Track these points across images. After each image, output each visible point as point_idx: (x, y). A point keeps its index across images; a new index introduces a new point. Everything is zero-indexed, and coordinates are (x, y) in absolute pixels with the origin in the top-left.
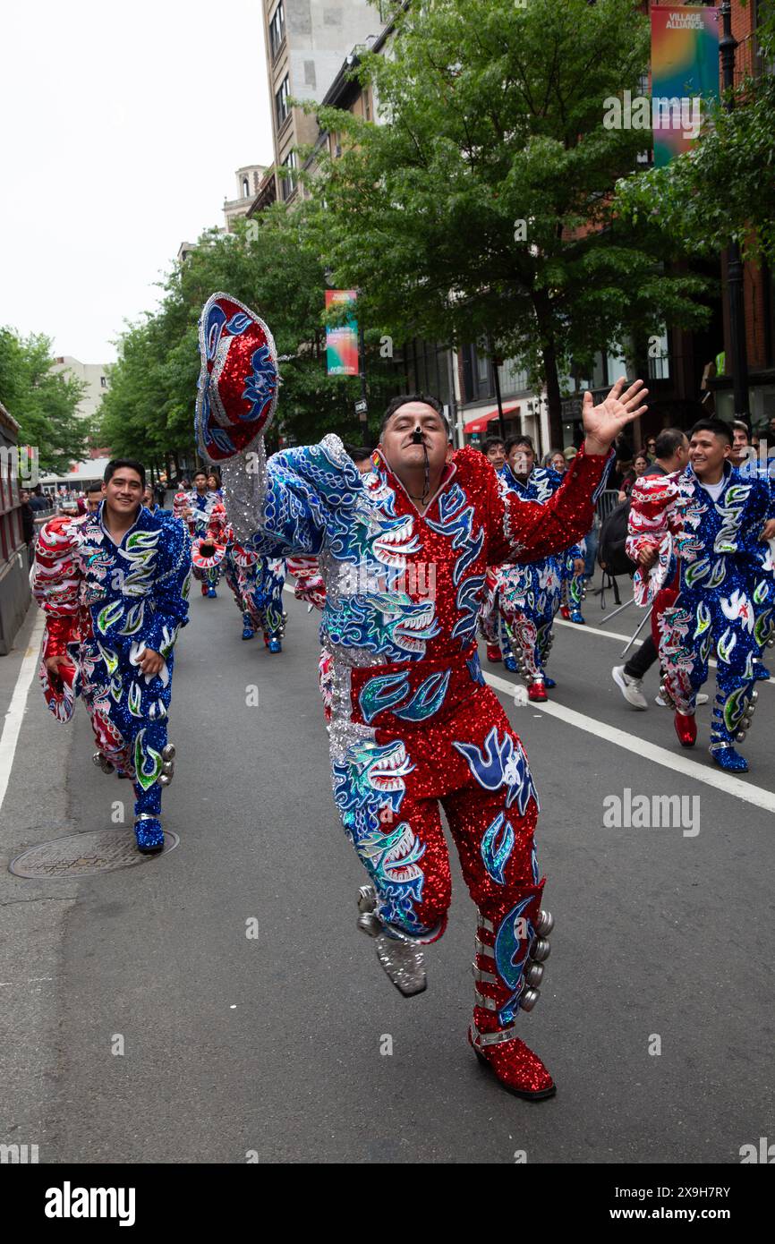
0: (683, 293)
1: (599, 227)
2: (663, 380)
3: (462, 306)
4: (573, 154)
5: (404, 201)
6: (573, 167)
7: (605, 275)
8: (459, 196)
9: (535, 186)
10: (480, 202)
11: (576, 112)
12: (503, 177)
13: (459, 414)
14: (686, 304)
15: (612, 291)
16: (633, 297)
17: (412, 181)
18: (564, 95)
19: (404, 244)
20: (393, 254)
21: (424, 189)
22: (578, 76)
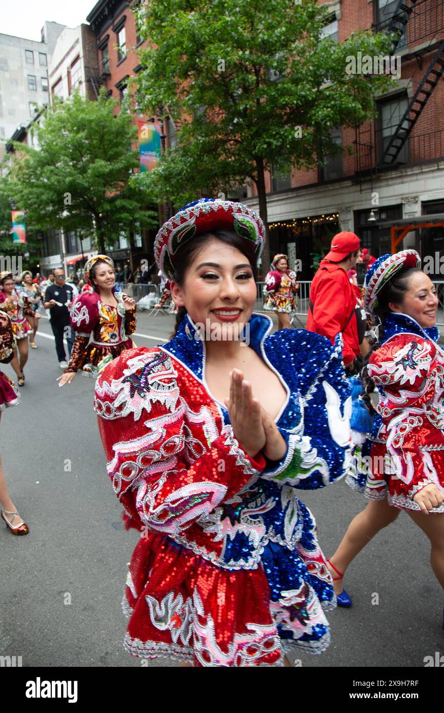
0: (150, 217)
1: (118, 193)
2: (140, 248)
3: (68, 218)
4: (111, 167)
5: (48, 179)
6: (111, 172)
7: (123, 209)
8: (71, 178)
9: (97, 176)
10: (78, 181)
11: (111, 153)
12: (86, 172)
13: (65, 258)
14: (149, 220)
15: (126, 214)
16: (133, 217)
17: (52, 171)
18: (106, 147)
19: (48, 194)
20: (44, 197)
21: (56, 175)
22: (111, 141)
